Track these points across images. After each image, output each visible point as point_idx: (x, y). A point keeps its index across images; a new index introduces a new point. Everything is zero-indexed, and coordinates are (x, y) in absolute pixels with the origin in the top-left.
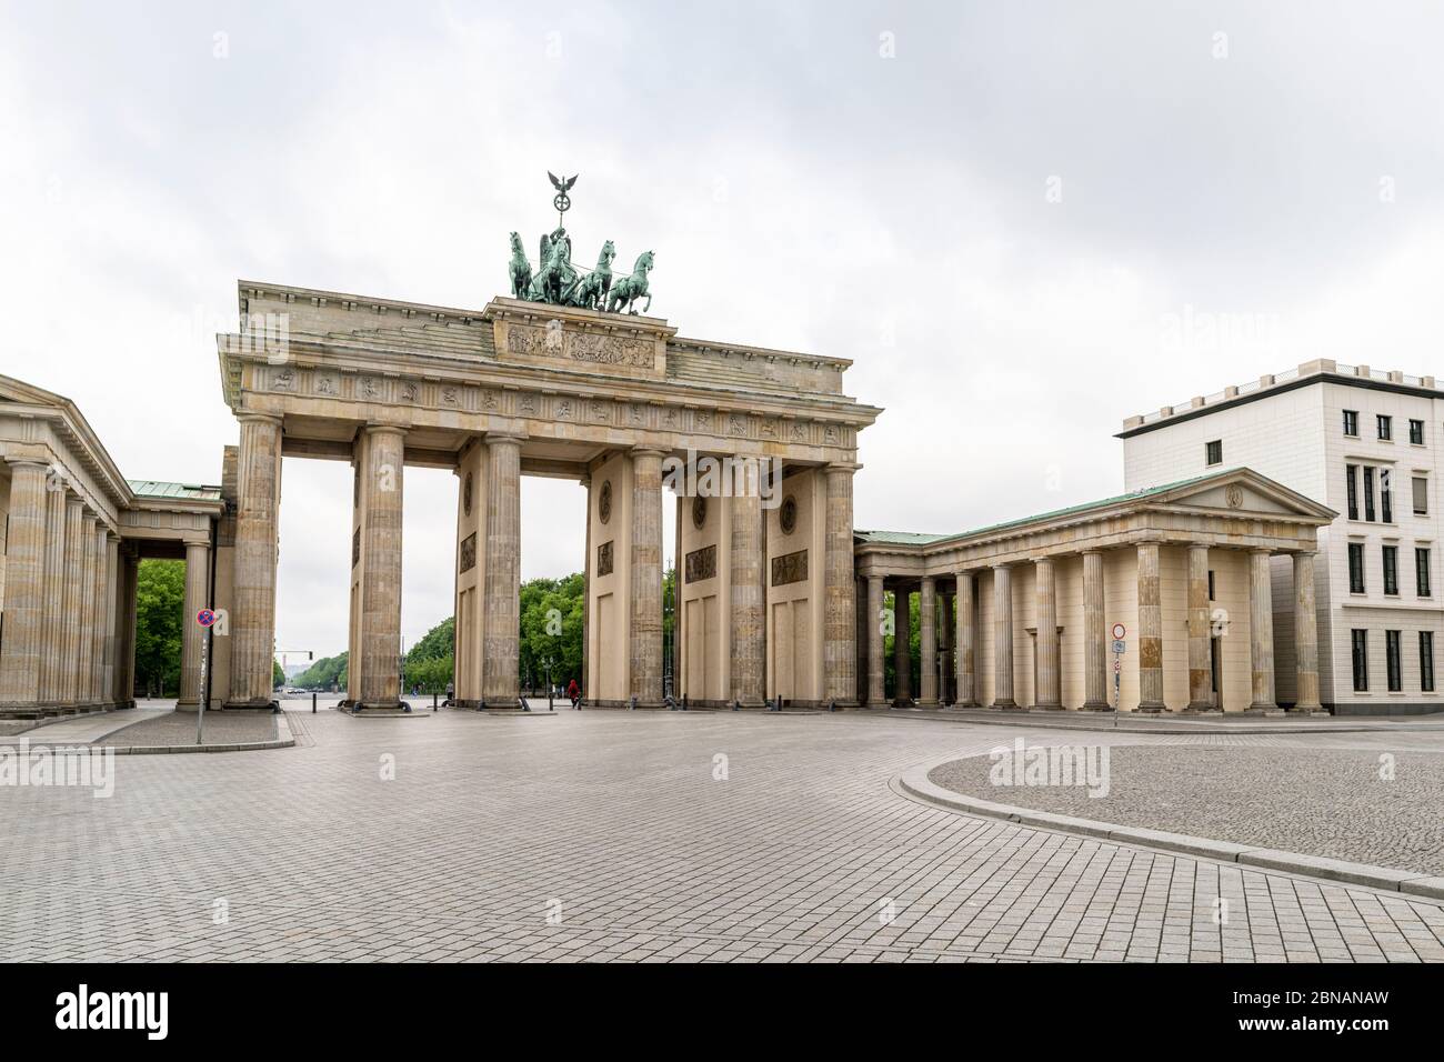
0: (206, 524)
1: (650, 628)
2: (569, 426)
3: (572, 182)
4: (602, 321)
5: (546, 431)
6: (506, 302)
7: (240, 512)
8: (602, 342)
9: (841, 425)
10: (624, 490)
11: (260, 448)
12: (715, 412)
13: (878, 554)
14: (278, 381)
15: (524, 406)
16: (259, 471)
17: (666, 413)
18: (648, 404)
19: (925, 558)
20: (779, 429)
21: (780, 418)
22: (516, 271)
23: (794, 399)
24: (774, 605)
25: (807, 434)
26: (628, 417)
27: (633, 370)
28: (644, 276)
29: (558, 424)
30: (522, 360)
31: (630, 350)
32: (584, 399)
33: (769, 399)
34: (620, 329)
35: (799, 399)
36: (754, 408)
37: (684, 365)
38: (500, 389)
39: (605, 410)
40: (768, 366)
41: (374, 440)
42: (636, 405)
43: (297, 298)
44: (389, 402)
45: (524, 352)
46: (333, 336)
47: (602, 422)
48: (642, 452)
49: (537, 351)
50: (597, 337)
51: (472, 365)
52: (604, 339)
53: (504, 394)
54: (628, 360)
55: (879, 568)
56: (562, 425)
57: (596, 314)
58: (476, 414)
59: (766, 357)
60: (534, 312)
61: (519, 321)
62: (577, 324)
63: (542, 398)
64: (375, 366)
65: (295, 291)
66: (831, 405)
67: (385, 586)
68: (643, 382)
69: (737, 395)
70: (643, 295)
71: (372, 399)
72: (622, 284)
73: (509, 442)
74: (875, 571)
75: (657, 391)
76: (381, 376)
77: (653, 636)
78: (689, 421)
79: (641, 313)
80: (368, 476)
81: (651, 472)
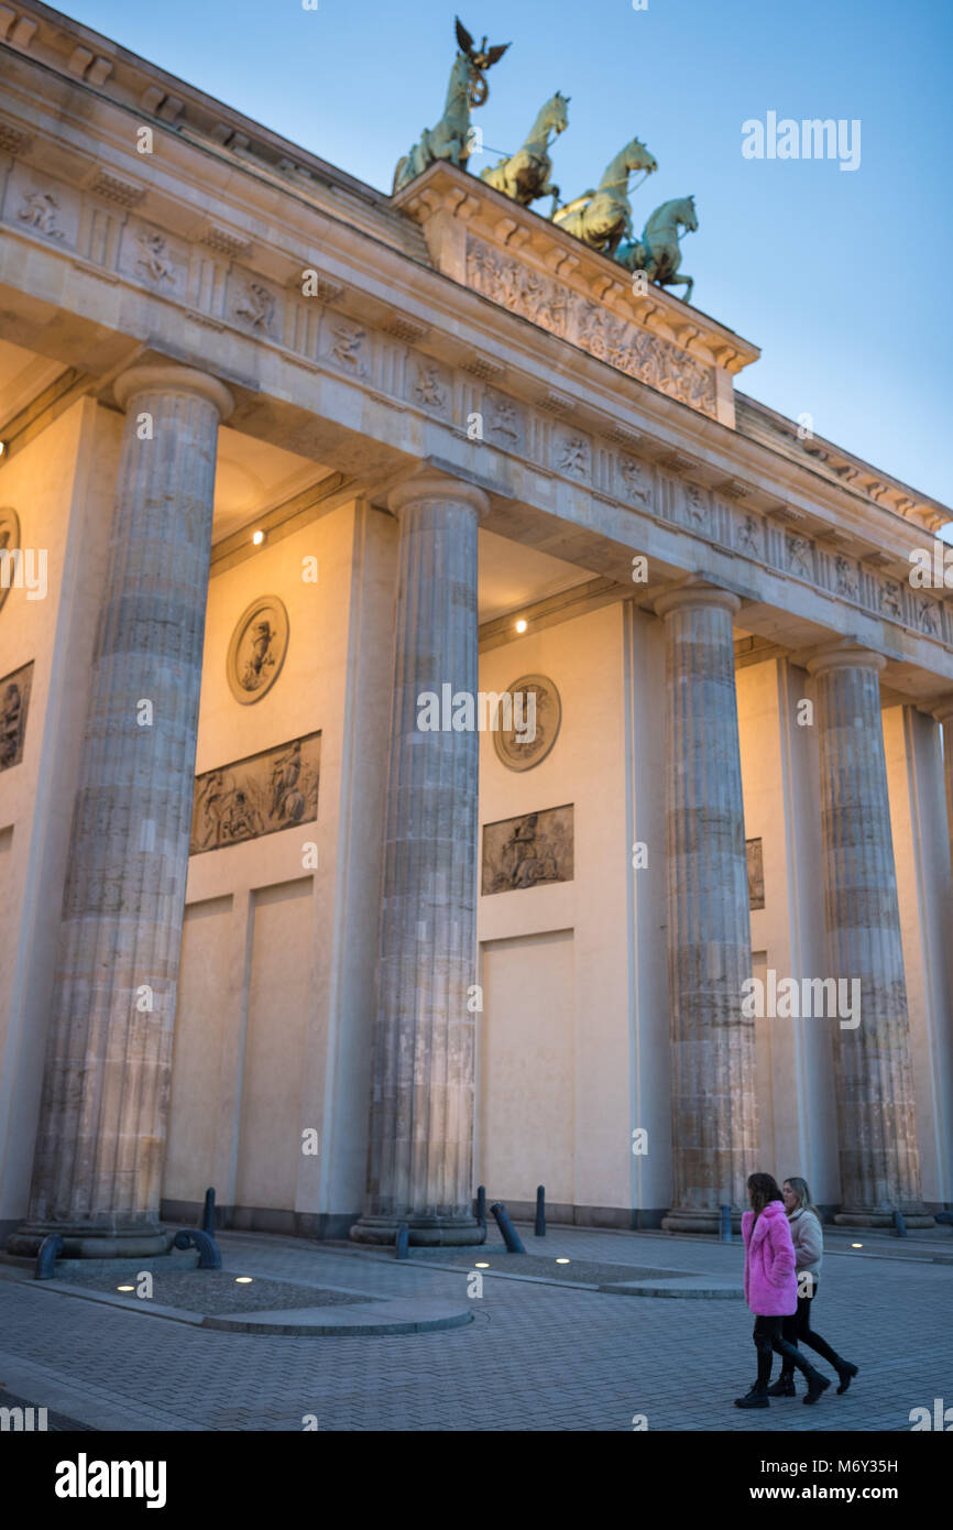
2: (582, 496)
3: (495, 54)
5: (540, 494)
12: (820, 538)
15: (498, 422)
18: (724, 485)
20: (904, 603)
21: (905, 582)
25: (941, 623)
29: (560, 484)
31: (677, 370)
32: (613, 440)
34: (667, 318)
36: (886, 546)
42: (695, 487)
44: (204, 309)
47: (638, 505)
48: (709, 591)
54: (674, 389)
56: (569, 490)
58: (400, 410)
60: (524, 218)
62: (591, 281)
63: (533, 415)
64: (192, 196)
69: (870, 512)
71: (162, 286)
75: (748, 461)
76: (192, 236)
78: (779, 545)
81: (721, 639)
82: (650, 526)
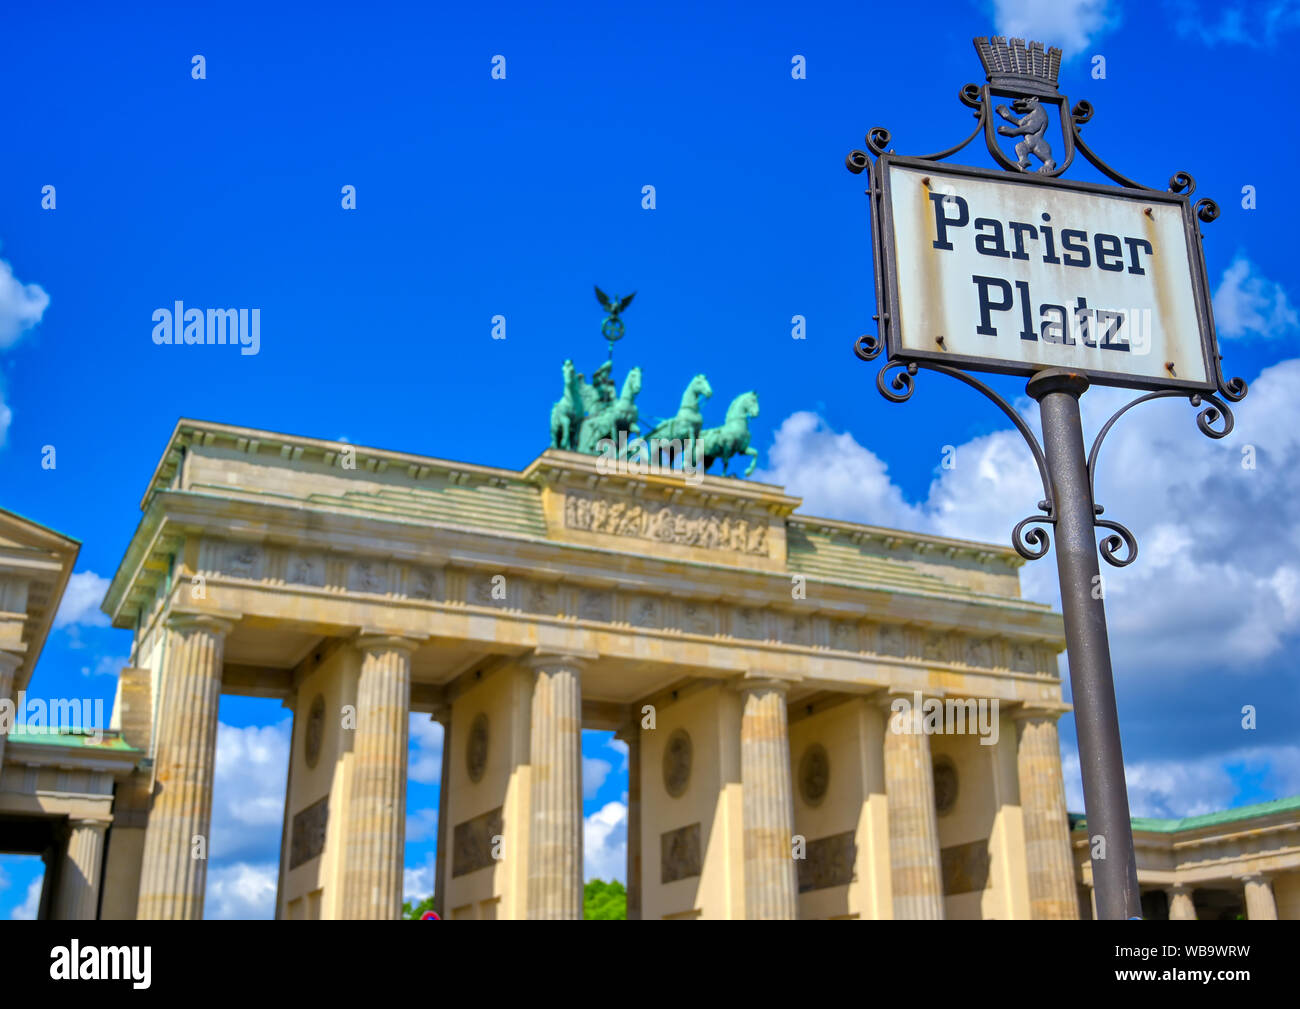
0: (106, 790)
2: (653, 640)
3: (626, 303)
5: (622, 647)
8: (696, 518)
9: (1035, 644)
12: (860, 623)
14: (234, 566)
15: (590, 609)
17: (790, 624)
18: (766, 609)
20: (946, 649)
21: (950, 634)
25: (986, 657)
26: (737, 630)
27: (741, 558)
29: (637, 639)
30: (586, 541)
31: (735, 532)
32: (674, 599)
34: (722, 499)
36: (915, 617)
37: (812, 554)
38: (558, 585)
39: (704, 618)
42: (748, 610)
43: (261, 446)
44: (396, 601)
45: (587, 529)
46: (316, 499)
47: (700, 636)
48: (757, 683)
49: (610, 529)
50: (689, 510)
51: (522, 545)
52: (699, 513)
53: (562, 590)
54: (734, 544)
56: (643, 640)
58: (519, 621)
59: (914, 545)
61: (579, 484)
62: (662, 490)
63: (615, 598)
65: (260, 434)
68: (759, 575)
71: (370, 595)
73: (570, 664)
76: (387, 559)
78: (824, 637)
81: (774, 714)
82: (711, 648)
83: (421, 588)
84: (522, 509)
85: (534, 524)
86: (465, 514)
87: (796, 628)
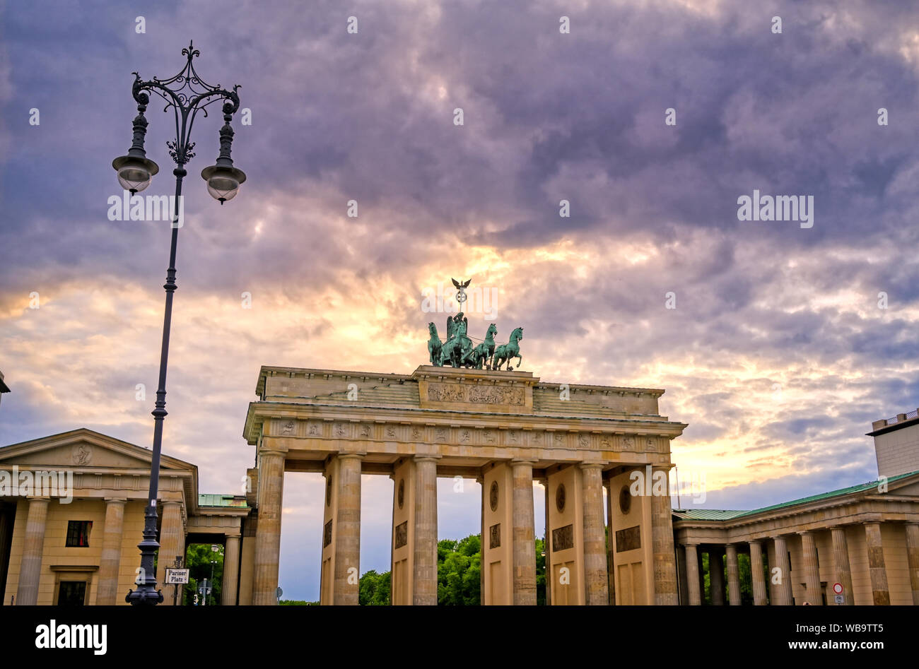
0: (238, 523)
1: (527, 586)
2: (469, 448)
3: (467, 284)
4: (489, 377)
5: (453, 452)
6: (427, 369)
7: (259, 514)
8: (490, 390)
9: (658, 437)
10: (507, 488)
11: (273, 473)
12: (567, 433)
13: (691, 528)
14: (285, 429)
15: (439, 436)
16: (272, 488)
17: (534, 435)
18: (521, 430)
19: (727, 530)
20: (612, 441)
21: (613, 434)
22: (432, 347)
23: (622, 421)
24: (619, 566)
25: (633, 443)
26: (508, 440)
27: (511, 407)
28: (517, 345)
29: (461, 447)
30: (437, 406)
31: (508, 394)
32: (478, 429)
33: (604, 422)
34: (501, 381)
35: (626, 421)
36: (595, 429)
37: (545, 401)
38: (424, 426)
39: (493, 435)
40: (604, 398)
41: (343, 464)
42: (513, 431)
43: (297, 375)
44: (353, 439)
45: (438, 400)
46: (319, 398)
47: (490, 443)
48: (518, 463)
49: (447, 399)
50: (486, 387)
51: (406, 412)
52: (491, 388)
53: (426, 429)
54: (507, 401)
55: (693, 539)
56: (465, 448)
57: (485, 373)
58: (408, 443)
59: (602, 392)
60: (444, 374)
61: (435, 380)
62: (472, 380)
63: (450, 430)
64: (344, 417)
65: (296, 370)
66: (649, 424)
67: (350, 561)
68: (518, 416)
69: (582, 421)
70: (516, 356)
71: (342, 437)
72: (502, 350)
73: (430, 461)
74: (690, 541)
75: (527, 422)
76: (348, 422)
77: (529, 592)
78: (550, 440)
79: (515, 369)
80: (339, 487)
81: (525, 477)
82: (496, 449)
83: (364, 432)
84: (409, 393)
85: (414, 400)
86: (383, 398)
87: (536, 438)
